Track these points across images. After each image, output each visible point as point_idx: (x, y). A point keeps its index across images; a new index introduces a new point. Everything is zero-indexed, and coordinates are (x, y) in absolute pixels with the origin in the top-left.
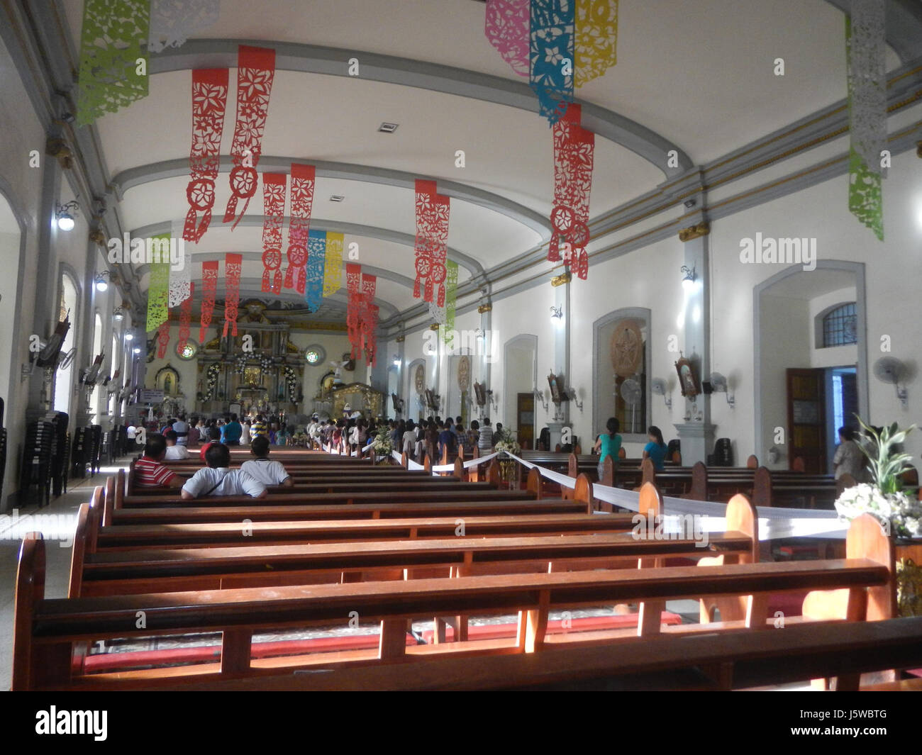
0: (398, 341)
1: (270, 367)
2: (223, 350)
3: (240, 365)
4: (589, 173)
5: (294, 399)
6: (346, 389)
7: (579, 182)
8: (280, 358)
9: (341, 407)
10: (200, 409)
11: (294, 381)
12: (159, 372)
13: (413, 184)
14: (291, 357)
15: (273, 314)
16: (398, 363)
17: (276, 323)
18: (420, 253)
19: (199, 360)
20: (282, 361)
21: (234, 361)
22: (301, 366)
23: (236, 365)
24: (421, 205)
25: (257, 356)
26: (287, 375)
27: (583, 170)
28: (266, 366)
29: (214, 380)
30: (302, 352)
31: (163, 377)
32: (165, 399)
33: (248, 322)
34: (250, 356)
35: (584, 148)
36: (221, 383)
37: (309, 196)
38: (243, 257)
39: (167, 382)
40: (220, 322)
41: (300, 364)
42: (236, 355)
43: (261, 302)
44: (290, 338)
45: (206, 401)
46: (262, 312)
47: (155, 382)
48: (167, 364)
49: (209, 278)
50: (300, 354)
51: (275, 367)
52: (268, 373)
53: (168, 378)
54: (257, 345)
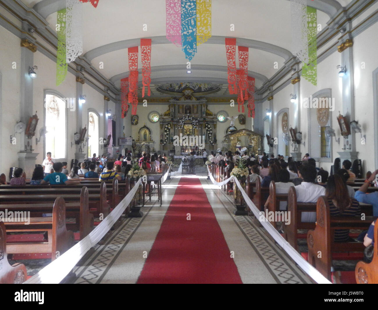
0: (269, 100)
1: (197, 124)
2: (172, 116)
3: (181, 124)
5: (212, 142)
6: (238, 134)
8: (203, 119)
9: (235, 145)
10: (162, 148)
11: (211, 132)
12: (140, 129)
14: (209, 118)
15: (198, 95)
16: (269, 114)
17: (199, 100)
19: (160, 122)
20: (203, 120)
21: (178, 122)
22: (215, 123)
23: (179, 124)
25: (190, 118)
26: (207, 128)
28: (195, 124)
29: (168, 133)
30: (215, 115)
32: (143, 143)
33: (185, 100)
36: (172, 134)
38: (152, 40)
39: (145, 135)
40: (170, 101)
41: (214, 122)
42: (178, 118)
43: (190, 88)
44: (208, 107)
45: (165, 144)
46: (192, 94)
47: (138, 135)
48: (145, 125)
49: (132, 58)
50: (214, 116)
51: (200, 124)
52: (196, 128)
53: (145, 132)
54: (190, 113)
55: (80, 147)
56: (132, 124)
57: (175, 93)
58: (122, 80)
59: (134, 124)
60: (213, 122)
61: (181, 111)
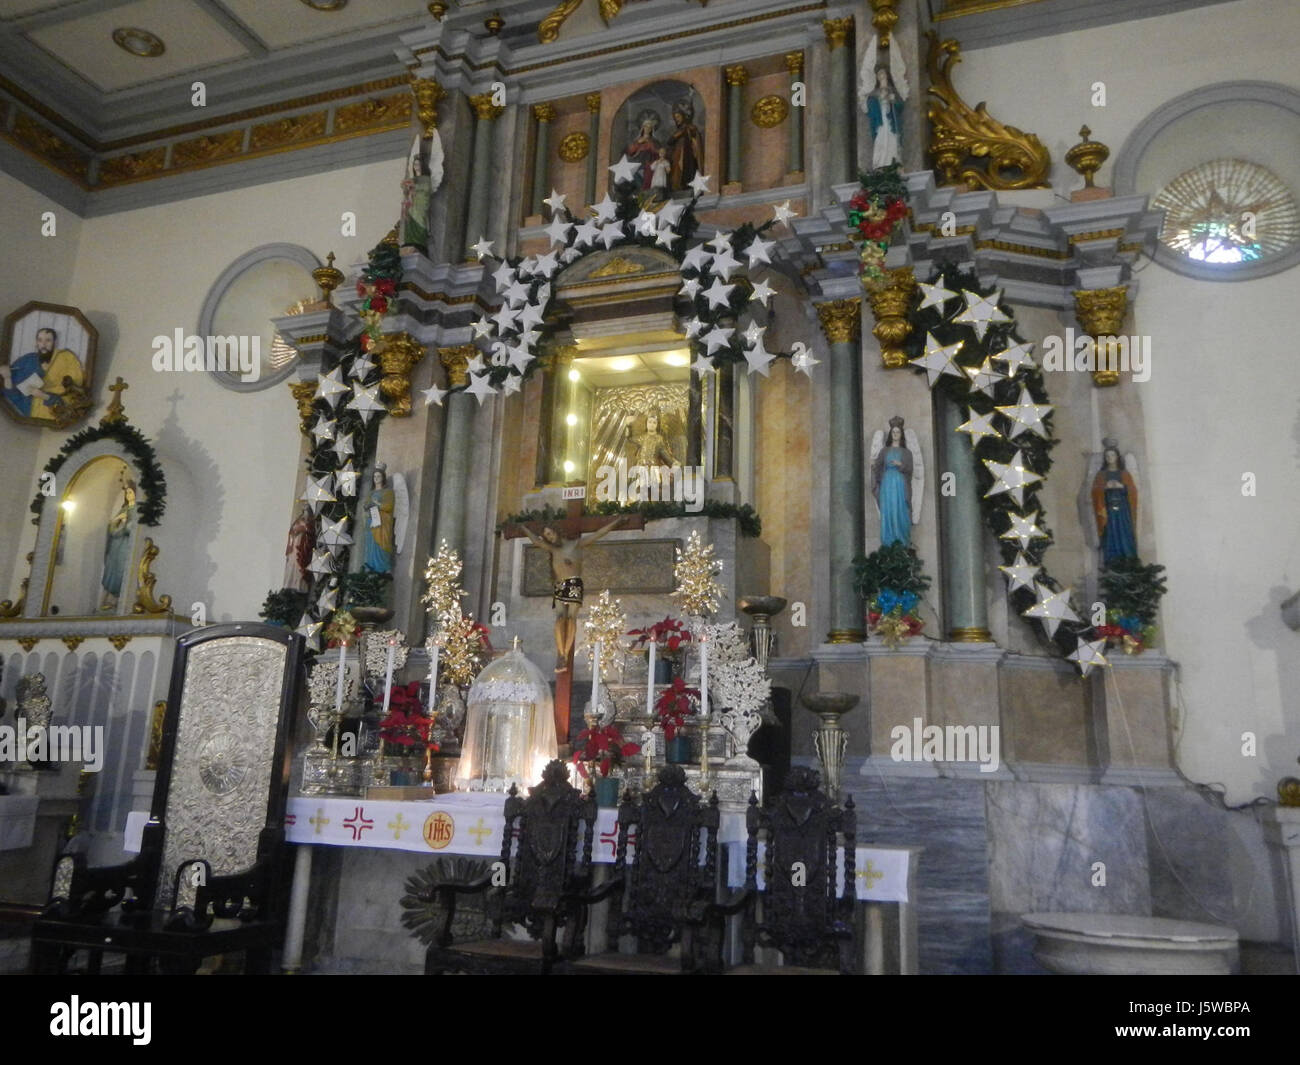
1: (761, 290)
21: (476, 299)
22: (1094, 280)
25: (643, 221)
28: (721, 296)
29: (347, 478)
41: (1077, 268)
56: (11, 410)
59: (44, 414)
60: (1066, 267)
61: (572, 184)
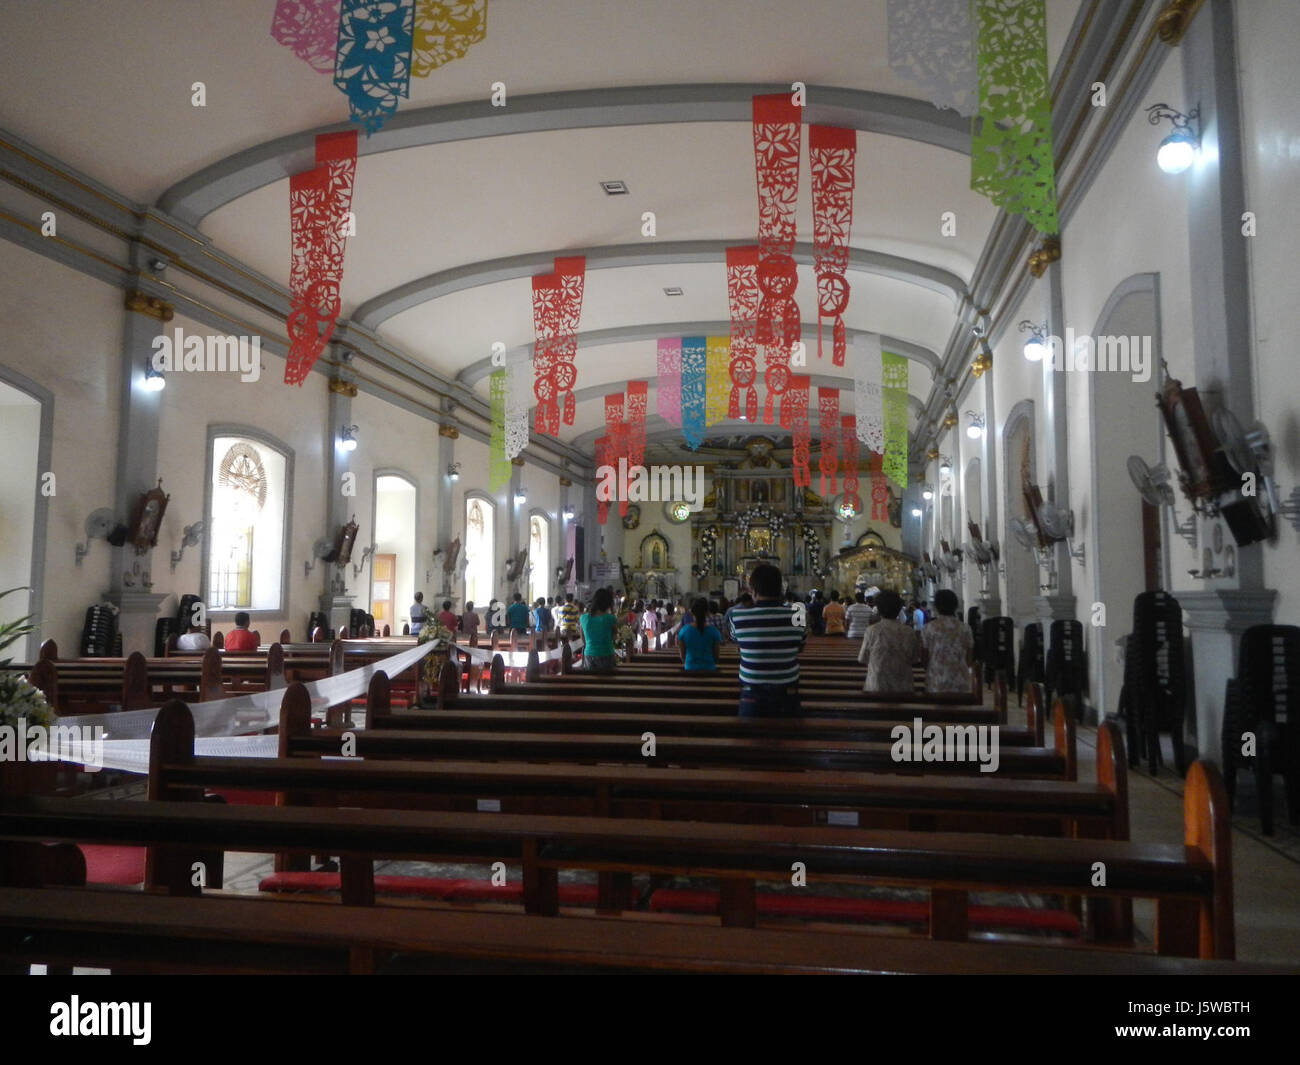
0: (919, 480)
2: (720, 508)
3: (742, 527)
4: (847, 195)
5: (819, 572)
6: (860, 555)
7: (831, 210)
8: (795, 514)
9: (853, 581)
11: (816, 546)
12: (644, 540)
13: (723, 256)
14: (811, 512)
15: (784, 454)
16: (918, 513)
17: (789, 467)
18: (737, 353)
19: (693, 522)
20: (797, 518)
21: (735, 522)
22: (827, 524)
23: (737, 527)
24: (736, 284)
26: (806, 538)
27: (837, 192)
28: (776, 527)
29: (710, 548)
30: (828, 504)
31: (650, 548)
32: (650, 574)
33: (752, 468)
34: (754, 514)
35: (836, 157)
36: (720, 552)
37: (578, 296)
38: (648, 384)
39: (656, 554)
40: (716, 470)
41: (826, 522)
42: (736, 513)
43: (766, 439)
44: (810, 485)
45: (703, 577)
46: (770, 454)
47: (639, 552)
48: (654, 530)
49: (613, 416)
50: (825, 507)
51: (790, 527)
52: (779, 536)
53: (656, 547)
54: (765, 499)
55: (516, 585)
56: (626, 526)
57: (727, 452)
58: (597, 442)
59: (631, 526)
60: (824, 521)
61: (743, 492)
